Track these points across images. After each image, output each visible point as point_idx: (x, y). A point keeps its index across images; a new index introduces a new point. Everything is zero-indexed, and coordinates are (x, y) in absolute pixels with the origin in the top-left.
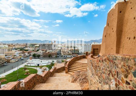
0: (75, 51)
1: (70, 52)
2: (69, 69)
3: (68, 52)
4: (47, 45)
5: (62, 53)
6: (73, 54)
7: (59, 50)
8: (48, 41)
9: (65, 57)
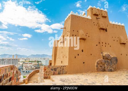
0: (38, 66)
1: (33, 66)
2: (29, 81)
3: (31, 67)
4: (7, 60)
5: (24, 68)
6: (36, 68)
7: (21, 65)
8: (8, 55)
9: (28, 72)
